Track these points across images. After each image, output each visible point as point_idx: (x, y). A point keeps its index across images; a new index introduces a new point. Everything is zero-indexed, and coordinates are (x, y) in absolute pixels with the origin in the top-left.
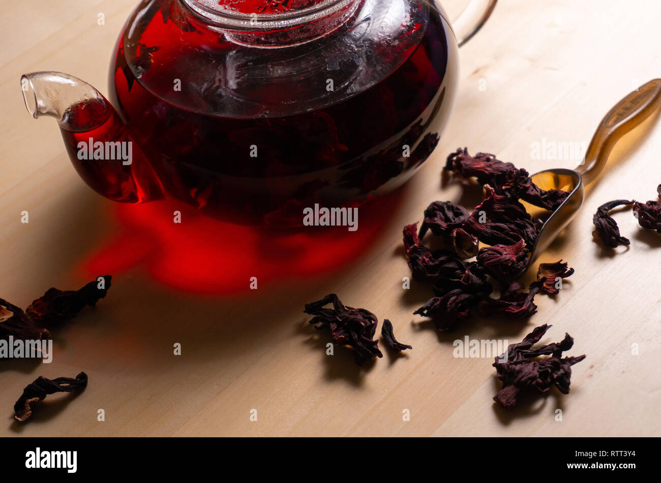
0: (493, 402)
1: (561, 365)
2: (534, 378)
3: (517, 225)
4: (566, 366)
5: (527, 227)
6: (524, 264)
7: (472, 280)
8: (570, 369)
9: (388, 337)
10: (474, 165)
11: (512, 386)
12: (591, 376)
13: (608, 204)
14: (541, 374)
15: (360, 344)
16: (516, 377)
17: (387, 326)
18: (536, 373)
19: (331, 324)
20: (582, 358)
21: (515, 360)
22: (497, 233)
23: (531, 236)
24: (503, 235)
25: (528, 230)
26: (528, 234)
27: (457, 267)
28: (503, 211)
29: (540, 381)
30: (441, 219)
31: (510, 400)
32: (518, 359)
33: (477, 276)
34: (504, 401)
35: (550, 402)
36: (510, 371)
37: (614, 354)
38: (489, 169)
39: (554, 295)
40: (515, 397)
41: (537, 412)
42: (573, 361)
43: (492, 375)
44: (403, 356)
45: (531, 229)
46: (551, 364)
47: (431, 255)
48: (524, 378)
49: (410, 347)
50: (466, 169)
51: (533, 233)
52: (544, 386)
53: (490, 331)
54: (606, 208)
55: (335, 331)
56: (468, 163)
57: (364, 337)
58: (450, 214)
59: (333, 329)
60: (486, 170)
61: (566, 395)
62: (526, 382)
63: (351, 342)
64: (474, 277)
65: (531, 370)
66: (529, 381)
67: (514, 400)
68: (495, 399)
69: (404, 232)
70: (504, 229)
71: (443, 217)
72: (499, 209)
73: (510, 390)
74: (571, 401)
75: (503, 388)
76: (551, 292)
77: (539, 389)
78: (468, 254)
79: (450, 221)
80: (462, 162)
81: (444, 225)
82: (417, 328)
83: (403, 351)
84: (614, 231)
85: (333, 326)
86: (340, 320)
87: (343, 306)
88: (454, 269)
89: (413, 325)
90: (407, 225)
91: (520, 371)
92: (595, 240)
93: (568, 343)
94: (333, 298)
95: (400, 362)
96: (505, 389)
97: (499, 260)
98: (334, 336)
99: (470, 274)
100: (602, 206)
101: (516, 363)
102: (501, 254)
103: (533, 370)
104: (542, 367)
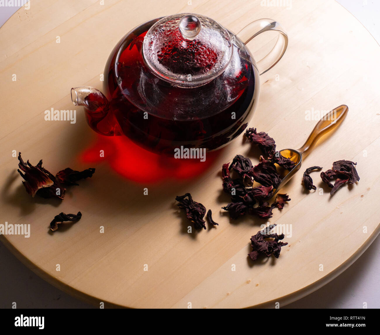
0: (248, 256)
1: (278, 246)
2: (265, 250)
3: (271, 176)
4: (279, 247)
5: (275, 178)
6: (271, 195)
7: (248, 200)
8: (280, 248)
9: (209, 218)
10: (258, 140)
11: (256, 252)
12: (288, 250)
13: (311, 168)
14: (269, 248)
15: (198, 222)
16: (259, 248)
17: (210, 212)
18: (267, 248)
19: (187, 209)
20: (286, 244)
21: (259, 240)
22: (262, 179)
23: (276, 183)
24: (264, 180)
25: (275, 179)
26: (275, 182)
27: (243, 191)
28: (266, 168)
29: (268, 251)
30: (240, 167)
31: (254, 258)
32: (261, 239)
33: (251, 197)
34: (252, 258)
35: (270, 260)
36: (257, 245)
37: (300, 242)
38: (264, 143)
39: (280, 209)
40: (257, 257)
41: (264, 263)
42: (282, 244)
43: (249, 243)
44: (214, 227)
45: (277, 179)
46: (274, 245)
47: (233, 183)
48: (262, 250)
49: (218, 224)
50: (254, 142)
51: (277, 181)
52: (269, 253)
53: (251, 222)
54: (310, 170)
55: (188, 213)
56: (255, 139)
57: (200, 219)
58: (244, 165)
59: (187, 212)
60: (263, 143)
61: (277, 259)
62: (262, 251)
63: (194, 220)
64: (249, 198)
65: (265, 246)
66: (263, 252)
67: (256, 258)
68: (248, 255)
69: (223, 167)
70: (266, 178)
71: (241, 166)
72: (265, 167)
73: (255, 253)
74: (279, 261)
75: (253, 251)
76: (279, 207)
77: (267, 254)
78: (249, 185)
79: (244, 169)
80: (253, 138)
81: (240, 170)
82: (222, 214)
83: (214, 225)
84: (311, 183)
85: (188, 210)
86: (191, 208)
87: (192, 201)
88: (242, 192)
89: (220, 213)
90: (225, 164)
91: (261, 246)
92: (302, 184)
93: (282, 237)
94: (189, 195)
95: (213, 230)
96: (253, 252)
97: (261, 195)
98: (187, 215)
99: (248, 196)
100: (308, 169)
101: (260, 241)
102: (262, 192)
103: (266, 246)
104: (270, 245)
